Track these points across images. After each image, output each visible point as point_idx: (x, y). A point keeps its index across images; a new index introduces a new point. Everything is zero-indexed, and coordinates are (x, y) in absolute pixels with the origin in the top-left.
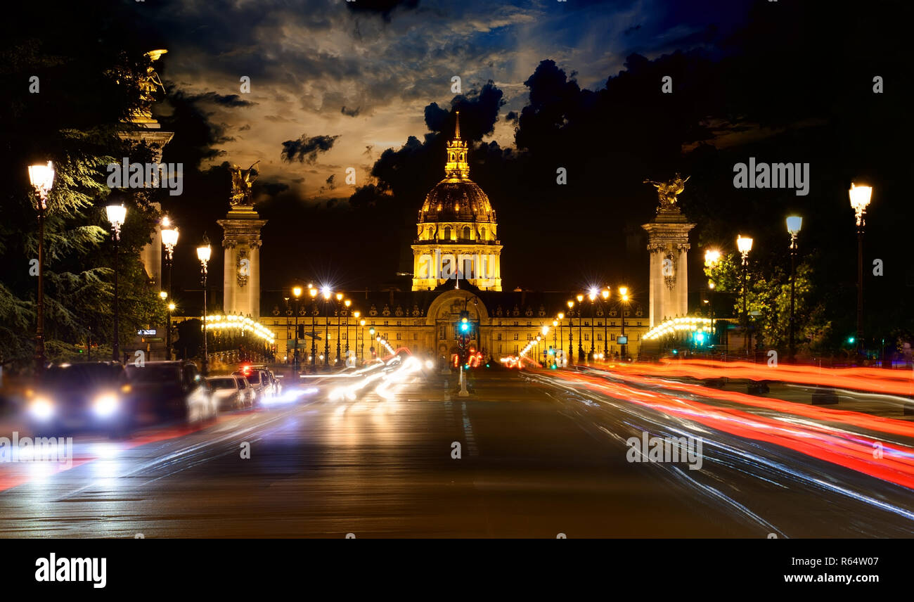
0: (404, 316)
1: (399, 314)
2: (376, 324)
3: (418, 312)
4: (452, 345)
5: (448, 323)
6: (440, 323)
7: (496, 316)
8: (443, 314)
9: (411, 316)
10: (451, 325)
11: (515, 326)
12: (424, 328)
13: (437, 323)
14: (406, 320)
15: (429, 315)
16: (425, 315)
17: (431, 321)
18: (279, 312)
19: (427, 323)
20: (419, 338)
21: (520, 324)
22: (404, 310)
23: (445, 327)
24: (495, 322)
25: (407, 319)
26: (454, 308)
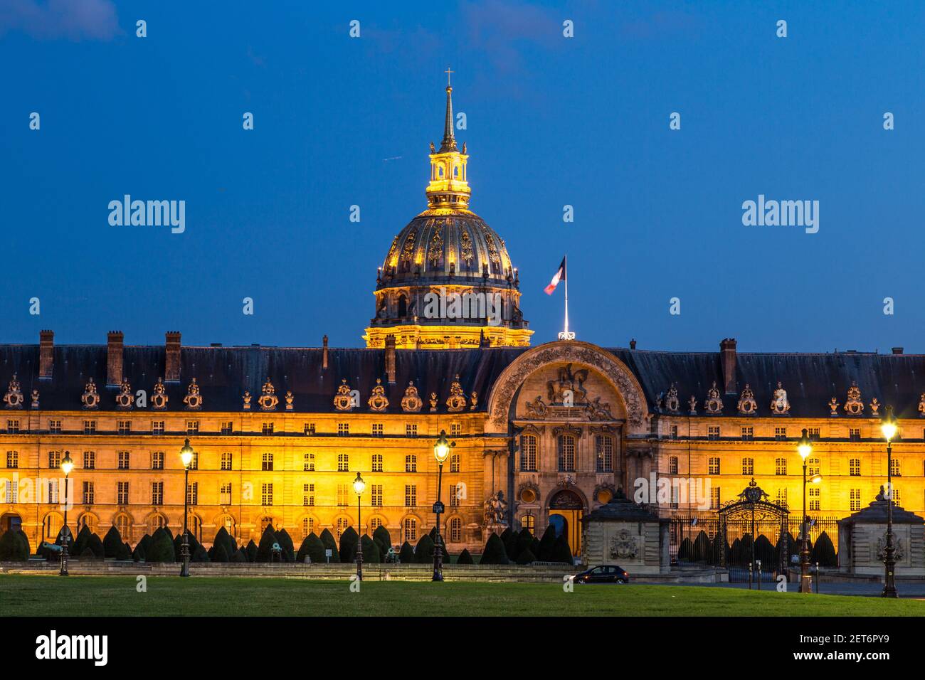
0: (425, 410)
1: (412, 404)
2: (351, 431)
3: (461, 400)
4: (553, 486)
5: (543, 429)
6: (520, 430)
7: (667, 413)
8: (528, 406)
9: (442, 409)
10: (549, 433)
11: (710, 438)
12: (480, 442)
13: (513, 430)
14: (428, 421)
15: (493, 405)
16: (483, 406)
17: (499, 421)
18: (97, 399)
19: (490, 427)
20: (462, 469)
21: (724, 434)
22: (424, 396)
23: (533, 441)
24: (664, 428)
25: (434, 417)
26: (556, 387)
